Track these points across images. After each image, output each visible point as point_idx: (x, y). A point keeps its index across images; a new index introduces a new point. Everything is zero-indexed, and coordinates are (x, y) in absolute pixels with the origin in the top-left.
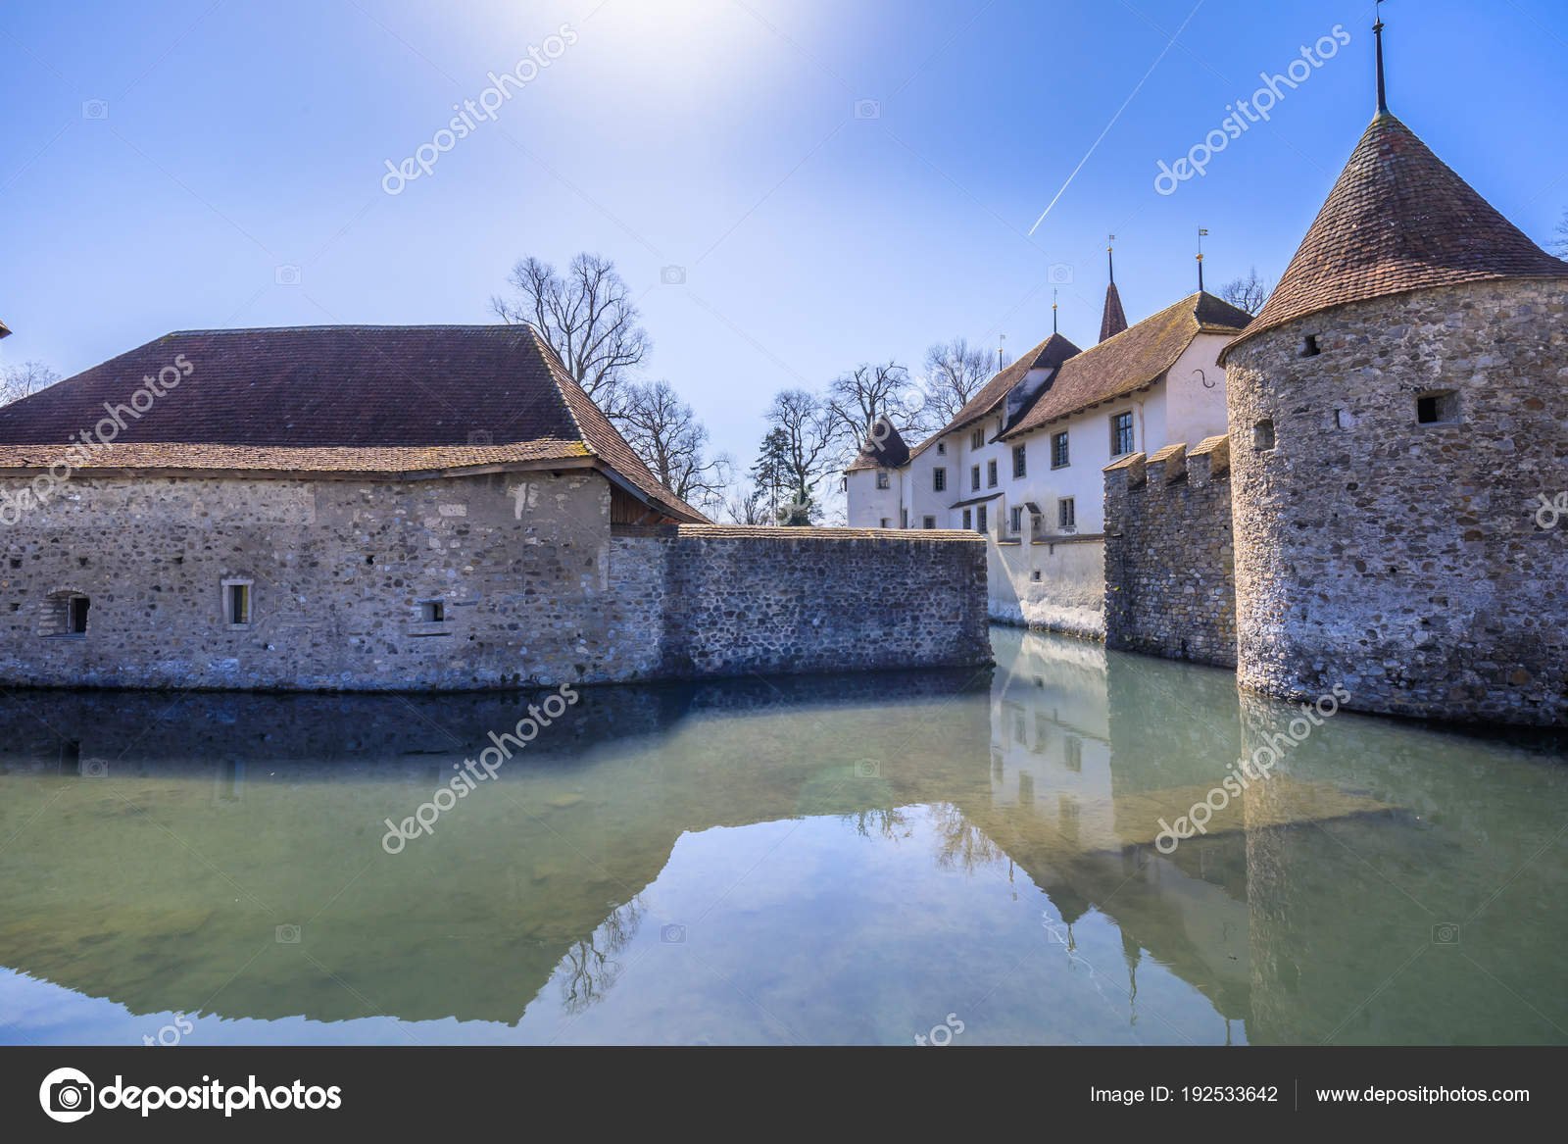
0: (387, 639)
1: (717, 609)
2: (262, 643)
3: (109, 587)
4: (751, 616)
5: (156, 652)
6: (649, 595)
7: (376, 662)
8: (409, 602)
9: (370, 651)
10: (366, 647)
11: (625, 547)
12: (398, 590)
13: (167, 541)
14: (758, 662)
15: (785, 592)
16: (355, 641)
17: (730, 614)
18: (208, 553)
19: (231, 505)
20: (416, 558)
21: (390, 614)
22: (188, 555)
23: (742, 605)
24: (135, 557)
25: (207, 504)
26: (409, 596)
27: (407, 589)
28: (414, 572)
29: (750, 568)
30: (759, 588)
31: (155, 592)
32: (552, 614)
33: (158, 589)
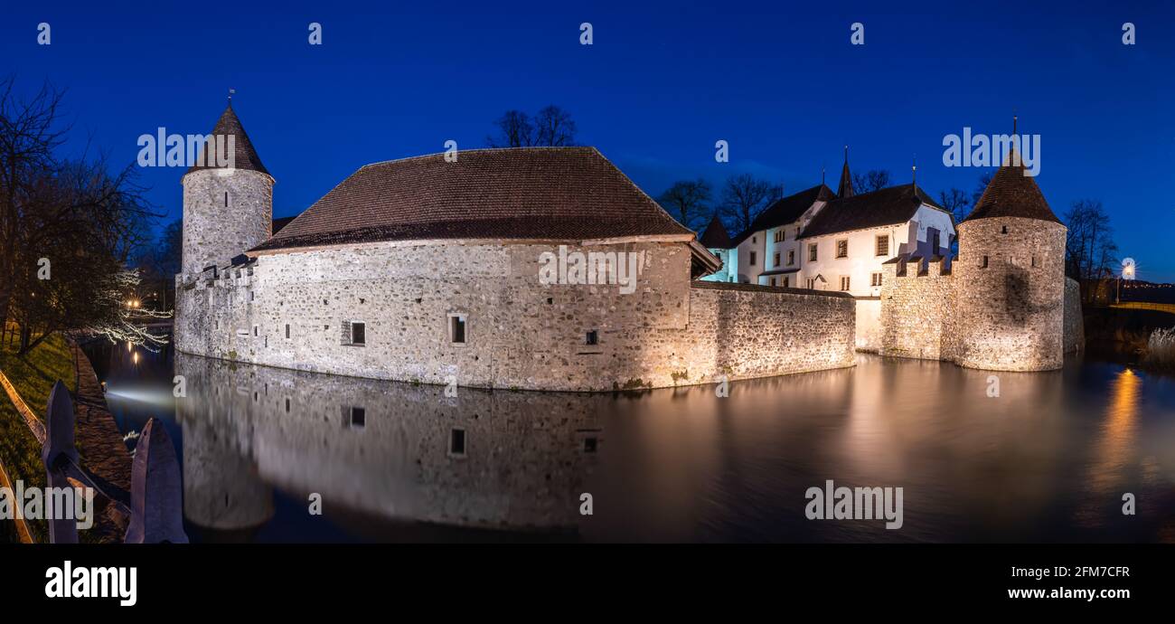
0: (561, 355)
1: (743, 336)
2: (474, 356)
3: (377, 316)
4: (759, 340)
5: (407, 358)
6: (710, 327)
7: (553, 371)
8: (577, 330)
9: (548, 363)
10: (546, 359)
11: (698, 295)
12: (570, 322)
13: (412, 287)
14: (762, 369)
15: (775, 326)
16: (538, 356)
17: (750, 339)
18: (438, 295)
19: (453, 263)
20: (583, 300)
21: (564, 338)
22: (425, 297)
23: (756, 334)
24: (392, 297)
25: (436, 263)
26: (577, 326)
27: (576, 321)
28: (581, 309)
29: (760, 311)
30: (763, 324)
31: (405, 320)
32: (659, 340)
33: (407, 318)
